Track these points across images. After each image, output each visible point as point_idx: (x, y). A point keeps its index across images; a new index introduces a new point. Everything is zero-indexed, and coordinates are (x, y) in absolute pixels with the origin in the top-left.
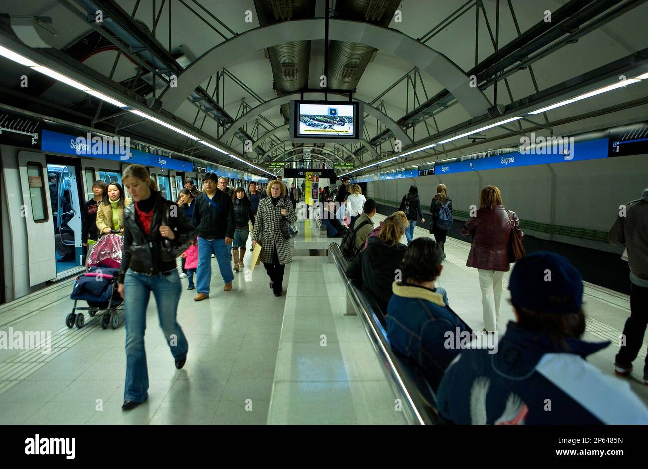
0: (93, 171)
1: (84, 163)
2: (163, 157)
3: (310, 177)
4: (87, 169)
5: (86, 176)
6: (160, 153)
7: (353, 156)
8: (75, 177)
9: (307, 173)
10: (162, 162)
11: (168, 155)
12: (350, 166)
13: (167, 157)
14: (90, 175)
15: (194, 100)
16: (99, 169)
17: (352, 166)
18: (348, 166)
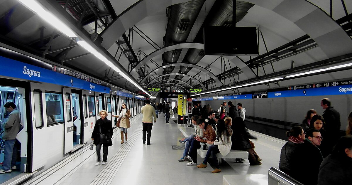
0: (40, 92)
1: (33, 86)
2: (93, 84)
3: (181, 98)
4: (35, 91)
5: (34, 97)
6: (91, 81)
7: (202, 85)
8: (25, 97)
9: (179, 95)
10: (92, 87)
11: (96, 82)
12: (200, 91)
13: (95, 83)
14: (37, 96)
15: (119, 43)
16: (45, 91)
17: (201, 91)
18: (198, 91)
